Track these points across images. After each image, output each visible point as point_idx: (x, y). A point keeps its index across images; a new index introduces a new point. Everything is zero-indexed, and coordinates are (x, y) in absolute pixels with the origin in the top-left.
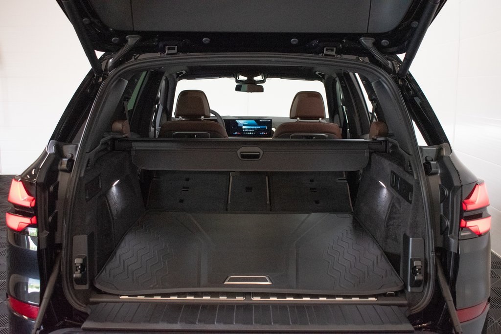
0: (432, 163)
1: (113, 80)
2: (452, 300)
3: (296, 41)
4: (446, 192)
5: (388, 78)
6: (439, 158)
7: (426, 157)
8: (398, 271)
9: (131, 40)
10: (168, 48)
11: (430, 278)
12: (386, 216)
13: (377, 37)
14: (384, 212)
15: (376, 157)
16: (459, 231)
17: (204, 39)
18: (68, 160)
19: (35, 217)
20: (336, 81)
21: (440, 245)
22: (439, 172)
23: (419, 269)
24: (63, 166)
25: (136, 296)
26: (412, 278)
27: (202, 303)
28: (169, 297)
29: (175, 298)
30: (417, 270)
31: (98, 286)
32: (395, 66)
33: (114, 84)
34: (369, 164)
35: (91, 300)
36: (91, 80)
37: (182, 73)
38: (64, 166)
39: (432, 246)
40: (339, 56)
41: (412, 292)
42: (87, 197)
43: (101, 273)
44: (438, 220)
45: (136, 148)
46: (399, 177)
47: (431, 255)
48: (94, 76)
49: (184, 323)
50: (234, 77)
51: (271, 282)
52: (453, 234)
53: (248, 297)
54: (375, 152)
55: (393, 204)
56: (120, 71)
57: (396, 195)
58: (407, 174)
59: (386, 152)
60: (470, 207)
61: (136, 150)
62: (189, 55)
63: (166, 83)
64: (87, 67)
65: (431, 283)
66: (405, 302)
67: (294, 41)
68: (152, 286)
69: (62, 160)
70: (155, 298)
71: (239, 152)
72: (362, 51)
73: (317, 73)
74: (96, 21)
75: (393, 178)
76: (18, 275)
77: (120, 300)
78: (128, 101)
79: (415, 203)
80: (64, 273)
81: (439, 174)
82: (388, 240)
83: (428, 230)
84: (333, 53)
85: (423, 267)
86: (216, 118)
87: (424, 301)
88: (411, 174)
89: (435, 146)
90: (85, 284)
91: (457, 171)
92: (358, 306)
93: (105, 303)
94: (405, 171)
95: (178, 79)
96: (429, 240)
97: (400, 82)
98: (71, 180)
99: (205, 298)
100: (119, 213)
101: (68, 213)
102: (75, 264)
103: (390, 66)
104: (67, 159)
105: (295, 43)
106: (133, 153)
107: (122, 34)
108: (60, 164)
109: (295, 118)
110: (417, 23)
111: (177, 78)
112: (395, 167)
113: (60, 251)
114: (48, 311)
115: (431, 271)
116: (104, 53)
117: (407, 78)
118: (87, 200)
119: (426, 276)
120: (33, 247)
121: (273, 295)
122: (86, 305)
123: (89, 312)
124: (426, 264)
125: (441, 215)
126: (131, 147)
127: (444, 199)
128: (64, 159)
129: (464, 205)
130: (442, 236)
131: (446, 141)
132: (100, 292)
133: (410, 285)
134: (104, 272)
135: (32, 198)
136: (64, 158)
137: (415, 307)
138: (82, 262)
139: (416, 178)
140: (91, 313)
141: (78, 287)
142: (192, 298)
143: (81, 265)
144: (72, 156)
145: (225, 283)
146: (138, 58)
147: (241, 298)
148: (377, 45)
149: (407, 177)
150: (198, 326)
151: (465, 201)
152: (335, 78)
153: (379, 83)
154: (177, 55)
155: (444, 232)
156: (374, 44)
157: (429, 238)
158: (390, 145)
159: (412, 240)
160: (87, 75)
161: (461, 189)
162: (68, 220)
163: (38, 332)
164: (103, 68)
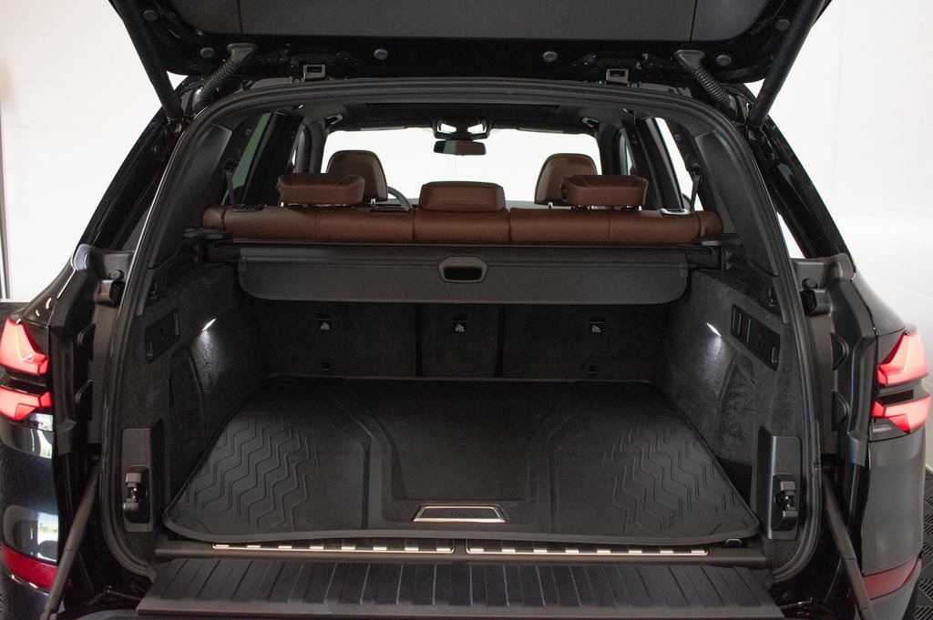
0: (817, 291)
1: (202, 129)
2: (855, 557)
3: (552, 55)
4: (846, 348)
5: (728, 128)
6: (831, 281)
7: (805, 280)
8: (747, 498)
9: (238, 53)
10: (308, 68)
11: (811, 513)
12: (722, 390)
13: (709, 49)
14: (717, 383)
15: (702, 279)
16: (869, 424)
17: (377, 51)
18: (113, 283)
19: (47, 394)
20: (621, 134)
21: (832, 450)
22: (831, 309)
23: (790, 497)
24: (102, 294)
25: (245, 544)
26: (777, 514)
27: (371, 560)
28: (308, 546)
29: (320, 548)
30: (787, 498)
31: (170, 525)
32: (742, 104)
33: (204, 136)
34: (688, 291)
35: (159, 551)
36: (160, 129)
37: (336, 119)
38: (105, 294)
39: (817, 453)
40: (634, 85)
41: (775, 540)
42: (151, 355)
43: (178, 499)
44: (828, 403)
45: (249, 259)
46: (750, 317)
47: (814, 470)
48: (166, 121)
49: (337, 602)
50: (431, 126)
51: (505, 518)
52: (857, 429)
53: (460, 548)
54: (698, 269)
55: (736, 367)
56: (215, 111)
57: (742, 350)
58: (766, 312)
59: (719, 267)
60: (893, 379)
61: (248, 263)
62: (346, 82)
63: (306, 138)
64: (153, 104)
65: (814, 524)
66: (763, 559)
67: (549, 56)
68: (274, 525)
69: (101, 282)
70: (281, 548)
71: (442, 267)
72: (679, 76)
73: (585, 120)
74: (170, 16)
75: (737, 319)
76: (18, 507)
77: (213, 552)
78: (233, 171)
79: (784, 369)
80: (105, 499)
81: (830, 315)
82: (726, 437)
83: (809, 422)
84: (624, 79)
85: (798, 492)
86: (398, 202)
87: (799, 558)
88: (776, 312)
89: (821, 258)
90: (147, 521)
91: (867, 308)
92: (673, 568)
93: (185, 560)
94: (763, 306)
95: (328, 130)
96: (810, 441)
97: (751, 137)
98: (117, 323)
99: (377, 549)
100: (214, 382)
101: (113, 386)
102: (127, 483)
103: (732, 105)
104: (111, 282)
105: (550, 59)
106: (241, 269)
107: (220, 42)
108: (97, 290)
109: (545, 203)
110: (787, 21)
111: (326, 128)
112: (740, 298)
113: (97, 458)
114: (74, 572)
115: (814, 500)
116: (185, 77)
117: (764, 128)
118: (150, 361)
119: (804, 510)
120: (46, 449)
121: (509, 544)
122: (149, 561)
123: (152, 576)
124: (803, 486)
125: (834, 394)
126: (238, 256)
127: (841, 362)
128: (105, 282)
129: (880, 374)
130: (836, 433)
131: (844, 249)
132: (175, 537)
133: (772, 527)
134: (184, 496)
135: (43, 356)
136: (106, 279)
137: (780, 569)
138: (139, 481)
139: (785, 321)
140: (158, 578)
141: (134, 528)
142: (351, 549)
143: (138, 485)
144: (122, 276)
145: (416, 520)
146: (252, 87)
147: (447, 550)
148: (709, 64)
149: (767, 319)
150: (364, 608)
151: (884, 367)
152: (618, 130)
153: (711, 139)
154: (326, 82)
155: (838, 426)
156: (702, 62)
157: (810, 436)
158: (728, 255)
159: (777, 439)
160: (153, 121)
161: (875, 343)
162: (112, 397)
163: (54, 616)
164: (184, 107)
